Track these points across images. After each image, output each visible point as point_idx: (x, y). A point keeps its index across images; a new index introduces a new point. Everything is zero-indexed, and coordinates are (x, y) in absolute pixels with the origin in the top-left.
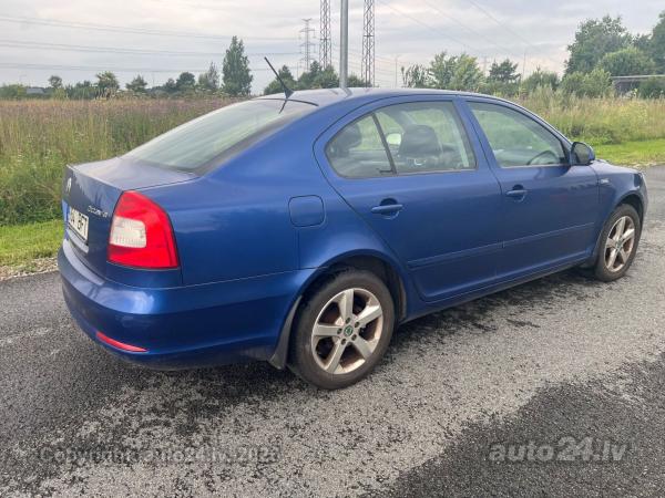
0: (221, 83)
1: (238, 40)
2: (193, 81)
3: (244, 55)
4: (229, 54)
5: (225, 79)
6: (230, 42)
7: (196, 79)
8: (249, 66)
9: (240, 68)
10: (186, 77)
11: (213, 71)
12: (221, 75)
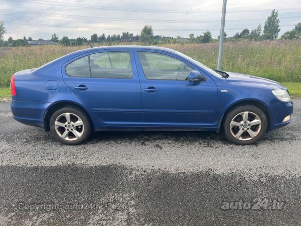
0: (262, 33)
1: (276, 11)
2: (249, 33)
3: (277, 19)
4: (269, 19)
5: (264, 31)
6: (271, 12)
7: (250, 32)
8: (279, 24)
9: (273, 25)
10: (246, 31)
11: (259, 28)
12: (263, 29)
